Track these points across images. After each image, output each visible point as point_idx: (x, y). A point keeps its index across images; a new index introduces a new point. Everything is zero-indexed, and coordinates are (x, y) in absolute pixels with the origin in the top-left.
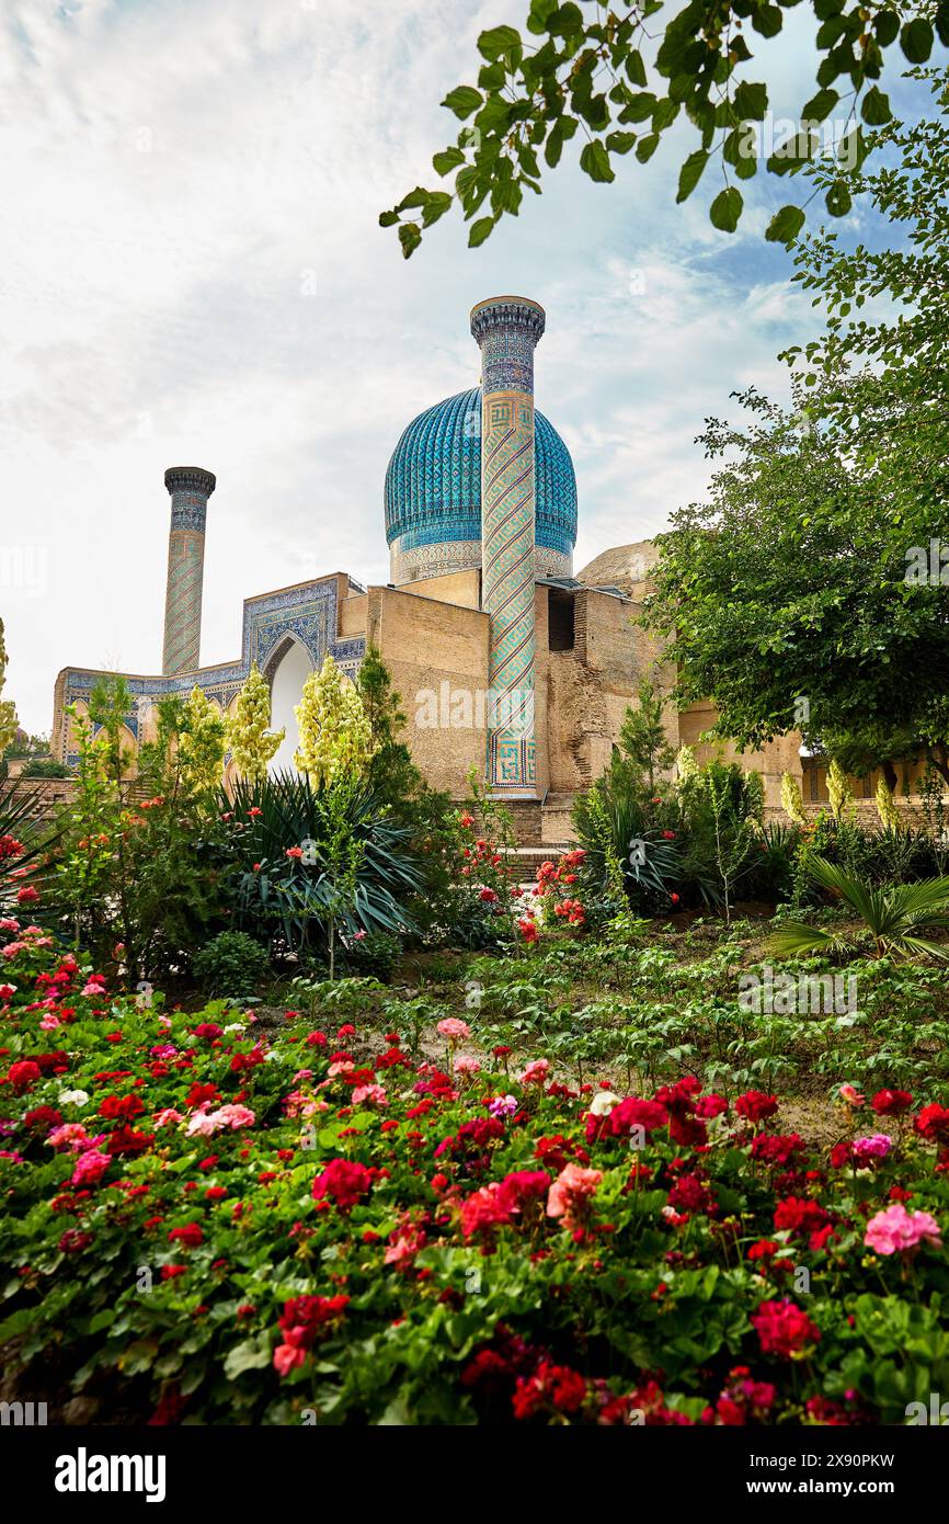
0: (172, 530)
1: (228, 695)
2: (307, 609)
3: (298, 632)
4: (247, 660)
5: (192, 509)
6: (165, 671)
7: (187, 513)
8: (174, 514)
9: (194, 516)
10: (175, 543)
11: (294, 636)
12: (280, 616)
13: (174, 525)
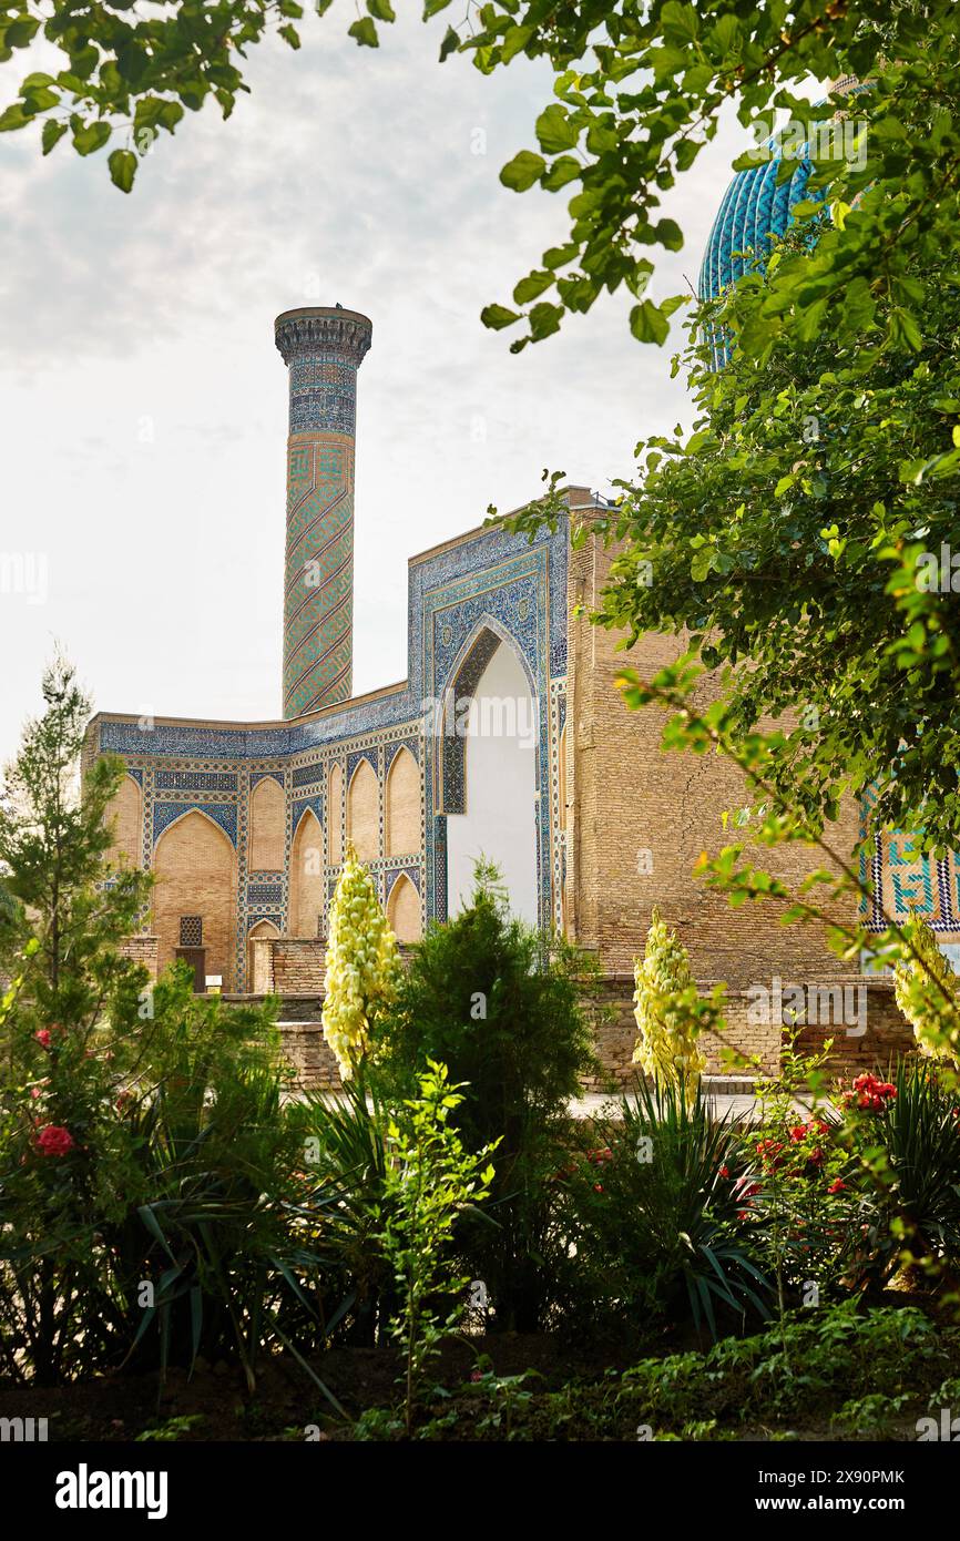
0: (292, 432)
1: (389, 753)
2: (516, 569)
3: (502, 615)
4: (416, 679)
5: (326, 388)
6: (287, 713)
7: (316, 397)
8: (295, 402)
9: (331, 401)
10: (298, 455)
11: (497, 627)
12: (469, 586)
13: (296, 421)
